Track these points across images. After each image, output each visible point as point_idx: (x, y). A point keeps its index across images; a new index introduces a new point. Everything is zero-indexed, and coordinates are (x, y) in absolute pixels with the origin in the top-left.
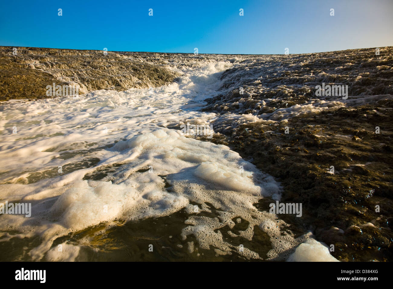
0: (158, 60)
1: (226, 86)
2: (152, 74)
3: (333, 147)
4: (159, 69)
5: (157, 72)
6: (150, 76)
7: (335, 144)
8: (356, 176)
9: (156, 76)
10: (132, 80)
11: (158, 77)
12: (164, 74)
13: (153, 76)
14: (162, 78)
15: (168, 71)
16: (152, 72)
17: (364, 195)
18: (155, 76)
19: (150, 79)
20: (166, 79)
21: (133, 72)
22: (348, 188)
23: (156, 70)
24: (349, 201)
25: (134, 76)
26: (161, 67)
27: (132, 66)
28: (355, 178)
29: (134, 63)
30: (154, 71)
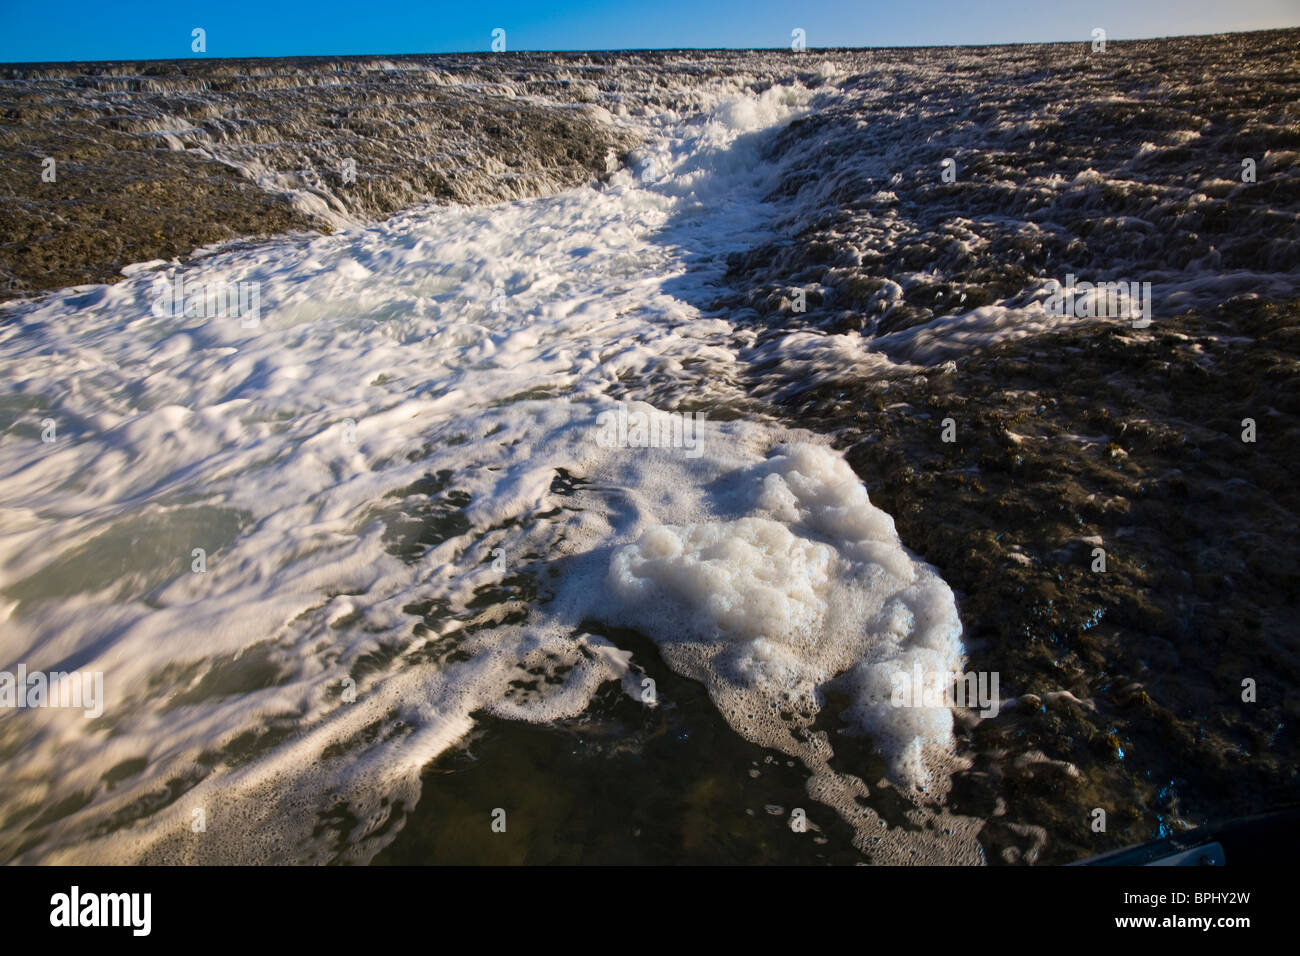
0: (565, 85)
1: (789, 188)
2: (548, 143)
3: (1046, 478)
4: (570, 125)
5: (565, 136)
6: (545, 150)
7: (1055, 469)
8: (1075, 572)
9: (562, 152)
10: (486, 172)
11: (570, 154)
12: (587, 143)
13: (553, 151)
14: (581, 158)
15: (600, 128)
16: (548, 137)
17: (1077, 623)
18: (559, 152)
19: (543, 165)
20: (596, 158)
21: (486, 139)
22: (1047, 604)
23: (561, 130)
24: (1041, 636)
25: (491, 155)
26: (579, 117)
27: (482, 119)
28: (1072, 576)
29: (486, 107)
30: (554, 132)
